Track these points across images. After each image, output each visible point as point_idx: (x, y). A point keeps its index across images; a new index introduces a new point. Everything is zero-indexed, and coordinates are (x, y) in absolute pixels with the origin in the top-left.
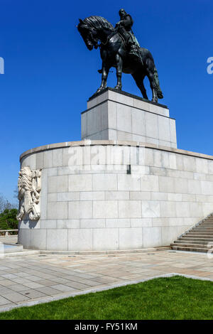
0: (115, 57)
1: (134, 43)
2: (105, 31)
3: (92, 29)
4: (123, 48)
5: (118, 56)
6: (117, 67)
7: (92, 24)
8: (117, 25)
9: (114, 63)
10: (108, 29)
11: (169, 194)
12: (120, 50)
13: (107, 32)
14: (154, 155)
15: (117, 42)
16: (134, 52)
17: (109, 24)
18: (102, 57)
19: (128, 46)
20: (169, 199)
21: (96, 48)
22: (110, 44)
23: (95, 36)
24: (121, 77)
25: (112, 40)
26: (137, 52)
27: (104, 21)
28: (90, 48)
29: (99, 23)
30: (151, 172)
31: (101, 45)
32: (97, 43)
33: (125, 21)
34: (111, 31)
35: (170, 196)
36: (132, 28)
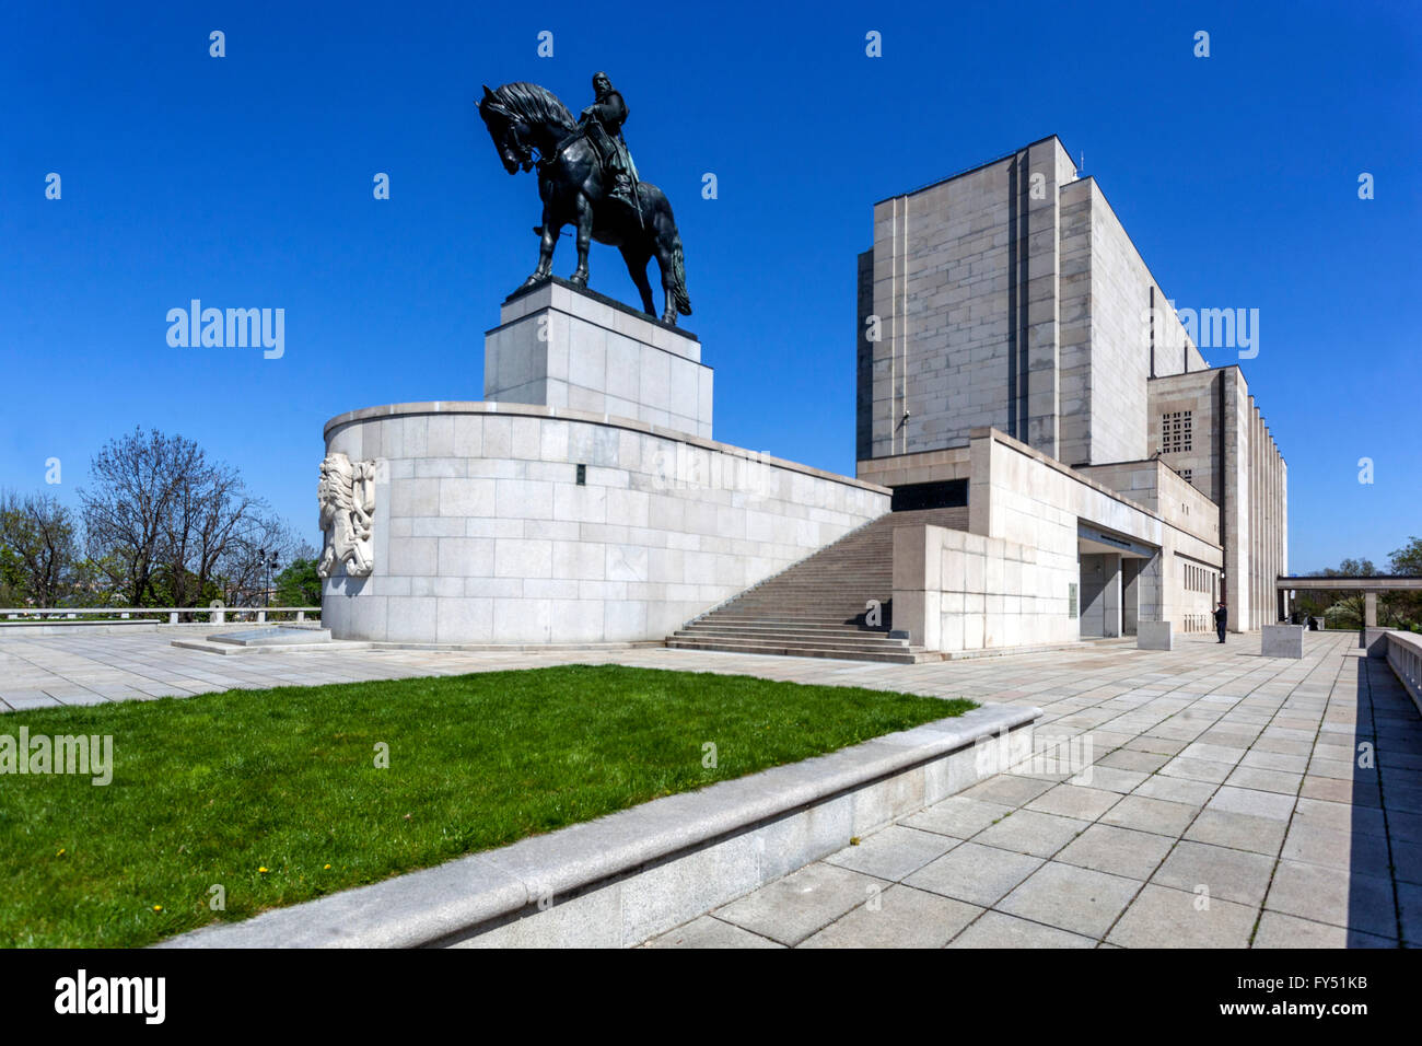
0: (576, 200)
1: (623, 171)
2: (550, 127)
3: (518, 118)
4: (595, 178)
5: (582, 197)
6: (579, 226)
7: (518, 106)
8: (584, 116)
9: (573, 216)
10: (559, 125)
11: (671, 536)
12: (587, 183)
13: (557, 132)
14: (641, 447)
15: (581, 162)
16: (621, 194)
17: (564, 112)
18: (544, 194)
19: (609, 176)
20: (670, 544)
21: (527, 169)
22: (562, 164)
23: (525, 138)
24: (586, 252)
25: (571, 154)
26: (631, 195)
27: (550, 102)
28: (511, 168)
29: (538, 104)
30: (633, 485)
31: (539, 164)
32: (529, 156)
33: (605, 107)
34: (567, 130)
35: (673, 539)
36: (623, 128)
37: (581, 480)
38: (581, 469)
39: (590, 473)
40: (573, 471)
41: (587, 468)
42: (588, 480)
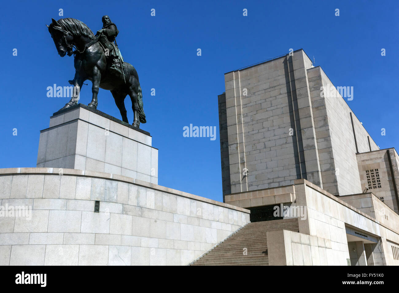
0: (92, 70)
1: (117, 57)
2: (82, 37)
3: (67, 33)
4: (103, 60)
5: (96, 68)
6: (93, 82)
7: (67, 28)
8: (98, 33)
9: (91, 76)
10: (87, 36)
11: (143, 239)
12: (99, 62)
13: (85, 39)
14: (129, 191)
15: (97, 53)
16: (116, 67)
17: (89, 30)
18: (76, 66)
19: (110, 59)
20: (143, 244)
21: (70, 55)
23: (70, 42)
24: (97, 93)
25: (91, 49)
26: (120, 68)
27: (83, 27)
28: (62, 54)
29: (77, 27)
30: (124, 212)
32: (72, 49)
33: (108, 30)
34: (90, 38)
35: (145, 242)
36: (116, 38)
37: (97, 209)
38: (97, 203)
39: (102, 205)
40: (93, 204)
41: (100, 203)
42: (101, 209)
